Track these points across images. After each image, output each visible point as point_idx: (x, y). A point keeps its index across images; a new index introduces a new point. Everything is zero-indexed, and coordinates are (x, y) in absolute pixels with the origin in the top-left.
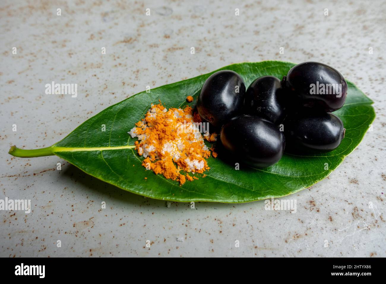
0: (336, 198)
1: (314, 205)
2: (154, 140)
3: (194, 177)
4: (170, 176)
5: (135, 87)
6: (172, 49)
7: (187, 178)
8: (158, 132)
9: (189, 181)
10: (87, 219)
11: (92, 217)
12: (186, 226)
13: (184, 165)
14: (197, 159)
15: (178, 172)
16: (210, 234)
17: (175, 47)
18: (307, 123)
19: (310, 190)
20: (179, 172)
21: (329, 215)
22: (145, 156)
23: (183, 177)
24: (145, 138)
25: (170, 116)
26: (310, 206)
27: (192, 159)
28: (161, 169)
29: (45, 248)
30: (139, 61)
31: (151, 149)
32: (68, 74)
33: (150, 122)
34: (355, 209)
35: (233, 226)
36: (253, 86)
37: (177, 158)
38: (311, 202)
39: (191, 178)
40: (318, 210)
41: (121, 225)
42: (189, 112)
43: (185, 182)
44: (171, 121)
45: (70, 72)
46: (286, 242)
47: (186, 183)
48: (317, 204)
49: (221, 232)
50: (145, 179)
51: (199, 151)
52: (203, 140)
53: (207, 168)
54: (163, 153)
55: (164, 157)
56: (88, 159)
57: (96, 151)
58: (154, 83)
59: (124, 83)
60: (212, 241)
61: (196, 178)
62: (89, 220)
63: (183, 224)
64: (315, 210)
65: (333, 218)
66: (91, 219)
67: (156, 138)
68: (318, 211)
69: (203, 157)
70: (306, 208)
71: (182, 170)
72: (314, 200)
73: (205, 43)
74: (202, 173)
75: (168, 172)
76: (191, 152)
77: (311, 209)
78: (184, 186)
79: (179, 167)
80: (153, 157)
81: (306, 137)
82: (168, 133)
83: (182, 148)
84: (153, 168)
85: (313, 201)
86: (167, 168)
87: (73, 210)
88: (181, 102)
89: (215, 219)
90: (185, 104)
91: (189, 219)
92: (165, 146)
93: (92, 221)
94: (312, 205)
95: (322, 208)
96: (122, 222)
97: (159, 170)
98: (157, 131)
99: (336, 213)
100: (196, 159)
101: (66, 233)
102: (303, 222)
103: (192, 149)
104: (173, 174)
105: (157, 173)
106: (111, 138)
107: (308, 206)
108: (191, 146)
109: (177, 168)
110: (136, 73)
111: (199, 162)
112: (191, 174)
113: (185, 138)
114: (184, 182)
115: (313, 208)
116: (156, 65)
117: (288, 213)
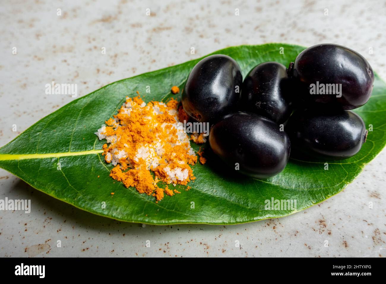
0: (353, 217)
1: (325, 226)
2: (127, 143)
3: (175, 190)
4: (144, 190)
5: (112, 75)
6: (158, 30)
7: (165, 192)
8: (132, 133)
9: (168, 196)
10: (42, 242)
11: (49, 239)
12: (164, 252)
13: (163, 175)
14: (180, 167)
15: (155, 184)
17: (162, 27)
18: (319, 123)
19: (319, 206)
20: (157, 184)
21: (343, 239)
22: (115, 164)
23: (161, 192)
24: (116, 140)
25: (149, 113)
26: (319, 227)
27: (173, 168)
28: (133, 181)
30: (117, 43)
31: (121, 155)
32: (33, 59)
33: (123, 120)
34: (377, 231)
35: (223, 252)
36: (251, 75)
37: (155, 165)
38: (321, 222)
39: (171, 192)
40: (329, 232)
41: (84, 250)
42: (173, 106)
43: (163, 197)
44: (150, 118)
45: (35, 57)
47: (165, 198)
48: (328, 223)
50: (112, 195)
51: (182, 156)
52: (189, 142)
53: (191, 178)
54: (136, 160)
55: (138, 165)
56: (40, 169)
57: (51, 159)
58: (135, 70)
59: (98, 71)
61: (177, 192)
62: (44, 243)
63: (160, 249)
64: (326, 232)
65: (348, 243)
66: (47, 242)
67: (129, 141)
68: (330, 234)
69: (188, 163)
70: (314, 230)
71: (160, 182)
72: (325, 218)
73: (197, 22)
74: (186, 185)
75: (141, 185)
76: (172, 158)
77: (321, 231)
78: (162, 204)
79: (157, 177)
80: (124, 165)
81: (317, 141)
82: (144, 134)
83: (161, 153)
84: (124, 179)
85: (323, 220)
86: (141, 179)
87: (26, 230)
88: (165, 94)
89: (201, 243)
90: (169, 96)
91: (168, 243)
92: (140, 151)
93: (48, 244)
94: (322, 226)
95: (334, 230)
96: (85, 246)
97: (130, 182)
98: (131, 131)
99: (353, 237)
100: (178, 167)
102: (310, 249)
103: (174, 154)
104: (147, 187)
105: (128, 186)
106: (73, 141)
107: (318, 227)
108: (173, 150)
109: (154, 179)
110: (113, 58)
111: (183, 170)
112: (171, 186)
113: (166, 140)
114: (161, 198)
115: (324, 229)
116: (137, 48)
117: (291, 235)
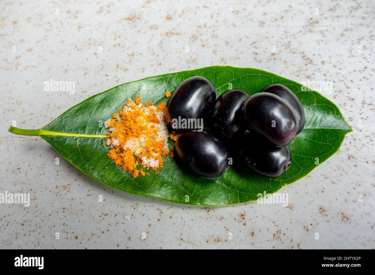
0: (266, 217)
1: (244, 219)
2: (121, 135)
3: (147, 173)
4: (126, 169)
5: (126, 71)
6: (169, 34)
7: (140, 173)
8: (126, 128)
9: (141, 176)
10: (66, 185)
11: (70, 183)
12: (134, 208)
13: (141, 161)
14: (154, 158)
15: (135, 166)
16: (150, 219)
17: (174, 32)
19: (245, 204)
20: (136, 166)
21: (253, 230)
22: (112, 147)
23: (137, 173)
24: (115, 130)
26: (239, 218)
27: (148, 157)
28: (121, 162)
29: (35, 199)
30: (136, 43)
31: (116, 142)
32: (74, 49)
33: (123, 116)
34: (279, 232)
35: (170, 218)
37: (137, 153)
38: (242, 215)
39: (143, 174)
40: (245, 223)
41: (88, 195)
42: (162, 109)
43: (138, 176)
44: (142, 118)
45: (76, 47)
46: (207, 242)
48: (247, 218)
49: (159, 220)
50: (106, 168)
51: (158, 150)
52: (166, 140)
53: (161, 166)
54: (125, 148)
55: (126, 151)
57: (73, 137)
58: (144, 70)
59: (118, 66)
60: (150, 226)
61: (148, 174)
62: (67, 186)
63: (132, 206)
64: (243, 222)
65: (255, 234)
66: (69, 185)
67: (123, 133)
68: (245, 224)
69: (162, 155)
70: (235, 219)
71: (138, 165)
72: (246, 214)
73: (204, 30)
74: (156, 170)
75: (125, 165)
76: (150, 150)
77: (240, 221)
78: (136, 180)
79: (137, 162)
80: (118, 149)
82: (133, 130)
83: (144, 145)
84: (115, 159)
85: (244, 214)
86: (125, 162)
87: (58, 175)
88: (159, 97)
89: (158, 209)
90: (163, 98)
91: (138, 204)
92: (128, 142)
93: (69, 187)
94: (242, 218)
95: (249, 223)
96: (89, 193)
97: (118, 162)
99: (260, 231)
100: (152, 157)
101: (50, 191)
102: (227, 230)
103: (152, 148)
104: (128, 168)
105: (117, 164)
106: (88, 126)
107: (238, 218)
108: (151, 144)
109: (135, 162)
110: (130, 56)
111: (156, 159)
112: (146, 170)
113: (149, 135)
114: (136, 177)
116: (150, 50)
117: (218, 219)
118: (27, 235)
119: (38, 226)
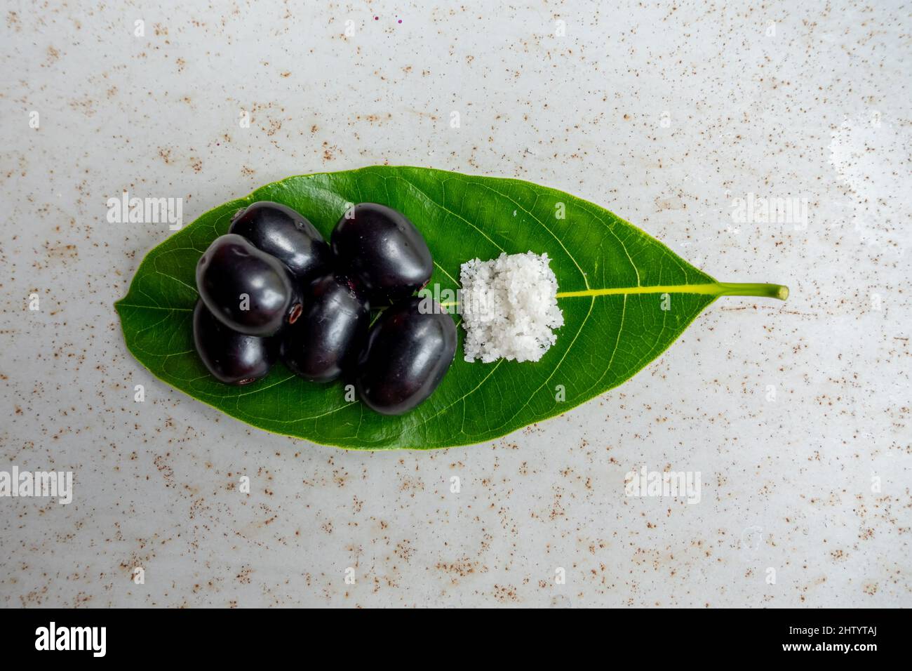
0: (289, 155)
1: (326, 152)
6: (465, 568)
10: (665, 211)
11: (658, 213)
16: (491, 149)
21: (313, 135)
26: (334, 153)
29: (725, 183)
34: (272, 133)
35: (454, 152)
38: (329, 158)
40: (325, 145)
46: (390, 116)
48: (322, 154)
49: (475, 148)
59: (588, 485)
60: (491, 139)
62: (663, 209)
64: (328, 146)
65: (310, 129)
66: (660, 209)
68: (326, 143)
70: (341, 151)
72: (322, 160)
77: (333, 148)
85: (326, 160)
89: (477, 167)
93: (659, 207)
94: (330, 153)
95: (319, 145)
96: (614, 195)
99: (302, 134)
101: (697, 199)
102: (355, 134)
107: (335, 154)
110: (559, 510)
115: (330, 150)
117: (369, 151)
118: (724, 120)
119: (706, 135)
